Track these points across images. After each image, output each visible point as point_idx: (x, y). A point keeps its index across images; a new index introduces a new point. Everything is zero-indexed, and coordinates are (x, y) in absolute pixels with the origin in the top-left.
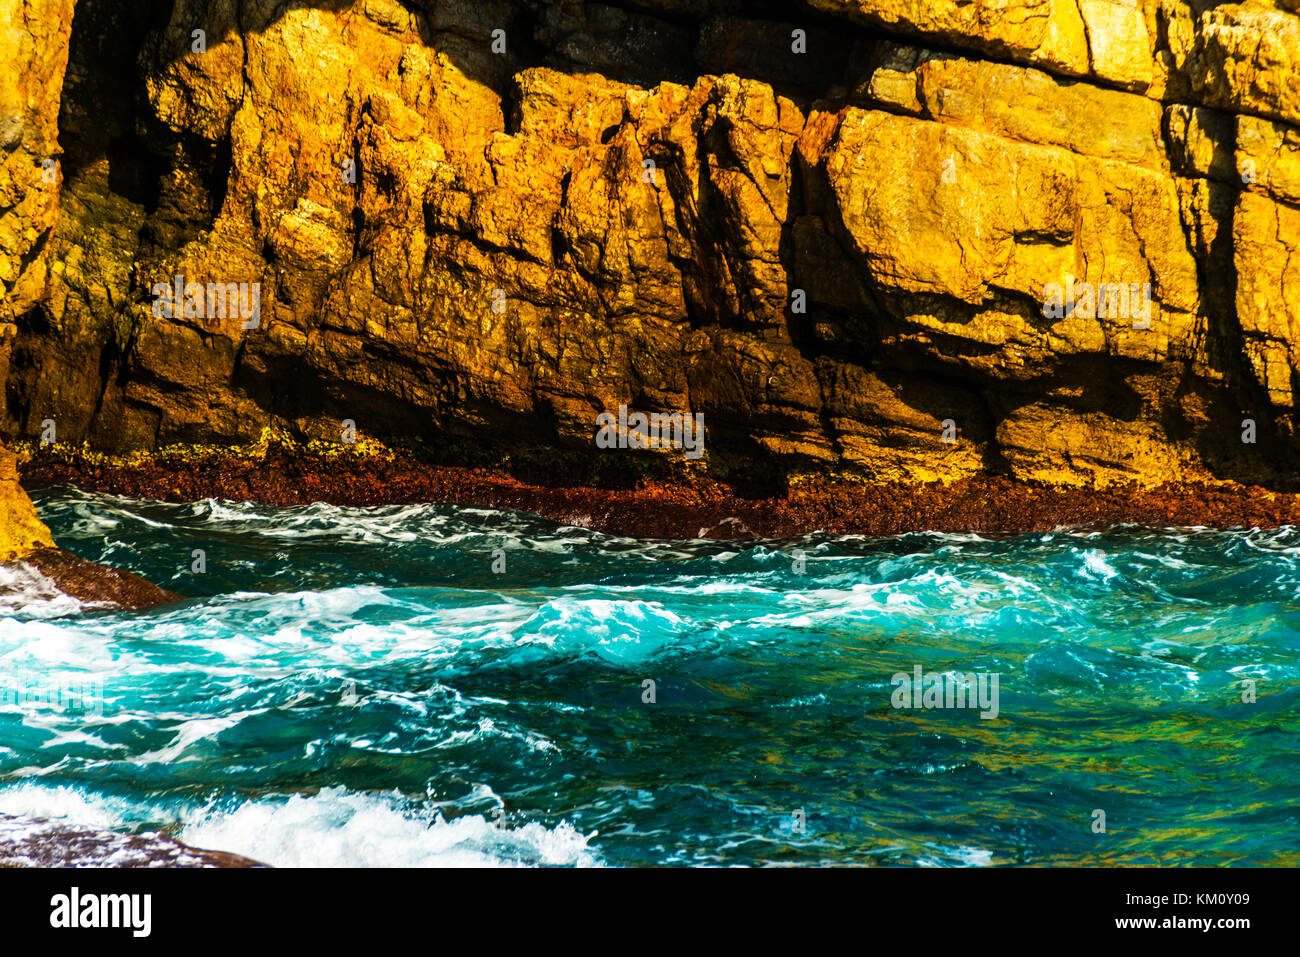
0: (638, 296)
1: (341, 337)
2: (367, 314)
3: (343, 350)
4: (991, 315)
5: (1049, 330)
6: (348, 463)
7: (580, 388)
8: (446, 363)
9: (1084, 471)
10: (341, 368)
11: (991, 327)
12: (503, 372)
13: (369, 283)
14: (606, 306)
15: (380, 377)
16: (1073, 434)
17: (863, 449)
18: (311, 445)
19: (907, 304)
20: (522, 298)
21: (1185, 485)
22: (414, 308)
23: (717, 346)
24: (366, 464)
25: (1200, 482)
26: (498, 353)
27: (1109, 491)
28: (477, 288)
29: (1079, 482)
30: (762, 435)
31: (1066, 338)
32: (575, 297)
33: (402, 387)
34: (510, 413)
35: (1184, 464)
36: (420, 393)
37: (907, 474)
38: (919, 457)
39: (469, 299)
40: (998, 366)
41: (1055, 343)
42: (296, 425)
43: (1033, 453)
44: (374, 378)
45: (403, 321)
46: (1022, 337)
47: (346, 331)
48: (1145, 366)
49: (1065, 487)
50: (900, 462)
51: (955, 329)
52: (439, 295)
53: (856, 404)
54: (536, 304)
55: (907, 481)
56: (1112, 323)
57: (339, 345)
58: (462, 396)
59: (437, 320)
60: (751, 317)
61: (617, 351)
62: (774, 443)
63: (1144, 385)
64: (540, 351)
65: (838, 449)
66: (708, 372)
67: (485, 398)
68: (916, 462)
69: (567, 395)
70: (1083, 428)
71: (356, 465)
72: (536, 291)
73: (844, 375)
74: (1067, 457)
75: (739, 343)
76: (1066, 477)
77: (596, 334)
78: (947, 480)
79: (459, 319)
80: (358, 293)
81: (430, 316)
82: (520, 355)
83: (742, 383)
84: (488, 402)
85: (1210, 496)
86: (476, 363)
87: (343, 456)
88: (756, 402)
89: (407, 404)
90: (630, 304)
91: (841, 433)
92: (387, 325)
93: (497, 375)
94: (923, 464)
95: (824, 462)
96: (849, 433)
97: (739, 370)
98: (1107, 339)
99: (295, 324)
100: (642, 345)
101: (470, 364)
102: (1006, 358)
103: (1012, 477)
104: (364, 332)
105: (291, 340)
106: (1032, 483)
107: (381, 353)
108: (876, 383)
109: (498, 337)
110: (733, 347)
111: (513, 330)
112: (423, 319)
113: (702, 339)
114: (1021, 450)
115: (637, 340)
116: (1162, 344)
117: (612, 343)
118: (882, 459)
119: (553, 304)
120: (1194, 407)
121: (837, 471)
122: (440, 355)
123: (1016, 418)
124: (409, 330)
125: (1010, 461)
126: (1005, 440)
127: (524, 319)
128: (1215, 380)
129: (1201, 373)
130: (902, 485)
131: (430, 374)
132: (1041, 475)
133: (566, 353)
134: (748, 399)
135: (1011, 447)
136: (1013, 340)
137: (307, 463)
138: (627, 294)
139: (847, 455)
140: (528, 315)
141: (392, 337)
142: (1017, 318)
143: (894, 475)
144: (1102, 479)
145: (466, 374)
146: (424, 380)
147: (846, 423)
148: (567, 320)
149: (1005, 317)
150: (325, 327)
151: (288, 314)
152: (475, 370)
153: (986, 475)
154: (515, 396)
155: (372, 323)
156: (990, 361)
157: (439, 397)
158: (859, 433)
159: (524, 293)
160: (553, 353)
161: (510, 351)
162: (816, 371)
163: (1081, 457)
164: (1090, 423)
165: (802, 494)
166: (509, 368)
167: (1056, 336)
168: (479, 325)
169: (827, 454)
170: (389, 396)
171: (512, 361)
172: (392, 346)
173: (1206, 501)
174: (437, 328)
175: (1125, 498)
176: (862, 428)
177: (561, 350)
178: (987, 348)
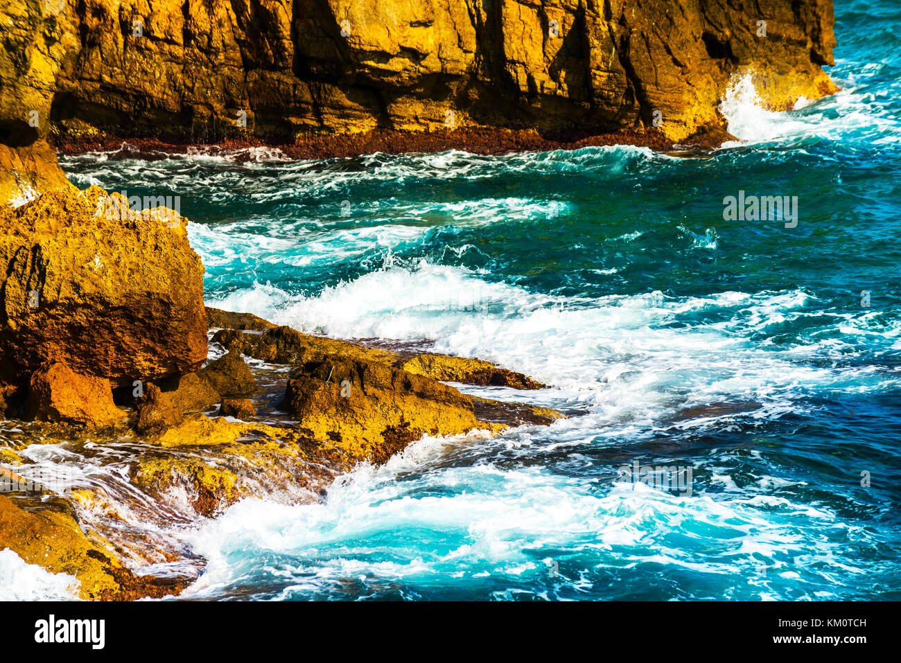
0: (226, 58)
1: (89, 83)
2: (101, 72)
3: (91, 88)
4: (396, 59)
5: (420, 64)
6: (85, 139)
7: (202, 100)
8: (140, 92)
9: (424, 124)
10: (89, 97)
11: (396, 65)
12: (167, 95)
13: (100, 58)
14: (212, 63)
15: (106, 99)
16: (417, 108)
17: (331, 120)
18: (69, 132)
19: (360, 56)
20: (171, 61)
21: (468, 127)
22: (122, 68)
23: (263, 78)
24: (93, 139)
25: (475, 126)
26: (164, 86)
27: (436, 132)
28: (151, 58)
29: (422, 129)
30: (288, 117)
31: (426, 67)
32: (196, 59)
33: (117, 104)
34: (171, 113)
35: (466, 119)
36: (125, 106)
37: (348, 130)
38: (354, 122)
39: (148, 63)
40: (398, 81)
41: (422, 69)
42: (61, 123)
43: (403, 118)
44: (103, 100)
45: (118, 74)
46: (409, 68)
47: (91, 80)
48: (456, 77)
49: (415, 131)
50: (346, 125)
51: (382, 66)
52: (134, 62)
53: (331, 101)
54: (178, 63)
55: (348, 133)
56: (445, 59)
57: (89, 86)
58: (149, 106)
59: (135, 73)
60: (281, 64)
61: (219, 83)
62: (294, 120)
63: (454, 86)
64: (184, 84)
65: (320, 121)
66: (260, 90)
67: (160, 107)
68: (352, 124)
69: (198, 104)
70: (421, 105)
71: (88, 139)
72: (178, 58)
73: (324, 88)
74: (416, 118)
75: (275, 77)
76: (415, 127)
77: (209, 76)
78: (364, 131)
79: (144, 72)
80: (96, 62)
81: (130, 71)
82: (175, 87)
83: (280, 94)
84: (161, 108)
85: (481, 132)
86: (155, 91)
87: (83, 136)
88: (288, 102)
89: (119, 111)
90: (223, 61)
91: (322, 114)
92: (111, 76)
93: (165, 96)
94: (355, 125)
95: (314, 127)
96: (326, 114)
97: (278, 88)
98: (442, 67)
99: (67, 78)
100: (230, 79)
101: (153, 92)
102: (401, 77)
103: (393, 129)
104: (100, 80)
105: (68, 85)
106: (401, 131)
107: (107, 89)
108: (339, 91)
109: (164, 79)
110: (272, 78)
111: (170, 76)
112: (128, 74)
113: (254, 75)
114: (399, 117)
115: (228, 77)
116: (464, 67)
117: (217, 79)
118: (339, 124)
119: (185, 63)
120: (474, 94)
121: (319, 131)
122: (137, 89)
123: (396, 103)
124: (121, 78)
125: (393, 122)
126: (392, 112)
127: (175, 71)
128: (487, 82)
129: (481, 79)
130: (346, 135)
131: (131, 97)
132: (405, 127)
133: (197, 85)
134: (283, 101)
135: (394, 115)
136: (405, 69)
137: (66, 139)
138: (221, 57)
139: (325, 123)
140: (176, 69)
141: (114, 82)
142: (407, 59)
143: (343, 130)
144: (432, 127)
145: (151, 96)
146: (128, 100)
147: (326, 109)
148: (194, 70)
149: (402, 60)
150: (81, 79)
151: (64, 74)
152: (155, 94)
153: (380, 127)
154: (173, 105)
155: (104, 76)
156: (394, 79)
157: (134, 107)
158: (331, 114)
159: (174, 58)
160: (190, 85)
161: (170, 85)
162: (309, 87)
163: (423, 118)
164: (425, 104)
165: (302, 142)
166: (170, 93)
167: (423, 66)
168: (154, 74)
169: (313, 123)
170: (109, 108)
171: (171, 89)
172: (114, 86)
173: (479, 135)
174: (135, 76)
175: (443, 135)
176: (331, 111)
177: (194, 84)
178: (393, 73)
